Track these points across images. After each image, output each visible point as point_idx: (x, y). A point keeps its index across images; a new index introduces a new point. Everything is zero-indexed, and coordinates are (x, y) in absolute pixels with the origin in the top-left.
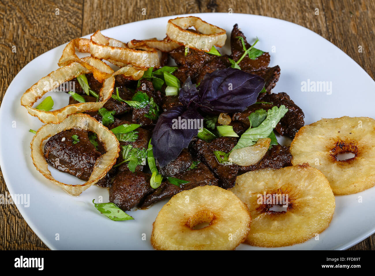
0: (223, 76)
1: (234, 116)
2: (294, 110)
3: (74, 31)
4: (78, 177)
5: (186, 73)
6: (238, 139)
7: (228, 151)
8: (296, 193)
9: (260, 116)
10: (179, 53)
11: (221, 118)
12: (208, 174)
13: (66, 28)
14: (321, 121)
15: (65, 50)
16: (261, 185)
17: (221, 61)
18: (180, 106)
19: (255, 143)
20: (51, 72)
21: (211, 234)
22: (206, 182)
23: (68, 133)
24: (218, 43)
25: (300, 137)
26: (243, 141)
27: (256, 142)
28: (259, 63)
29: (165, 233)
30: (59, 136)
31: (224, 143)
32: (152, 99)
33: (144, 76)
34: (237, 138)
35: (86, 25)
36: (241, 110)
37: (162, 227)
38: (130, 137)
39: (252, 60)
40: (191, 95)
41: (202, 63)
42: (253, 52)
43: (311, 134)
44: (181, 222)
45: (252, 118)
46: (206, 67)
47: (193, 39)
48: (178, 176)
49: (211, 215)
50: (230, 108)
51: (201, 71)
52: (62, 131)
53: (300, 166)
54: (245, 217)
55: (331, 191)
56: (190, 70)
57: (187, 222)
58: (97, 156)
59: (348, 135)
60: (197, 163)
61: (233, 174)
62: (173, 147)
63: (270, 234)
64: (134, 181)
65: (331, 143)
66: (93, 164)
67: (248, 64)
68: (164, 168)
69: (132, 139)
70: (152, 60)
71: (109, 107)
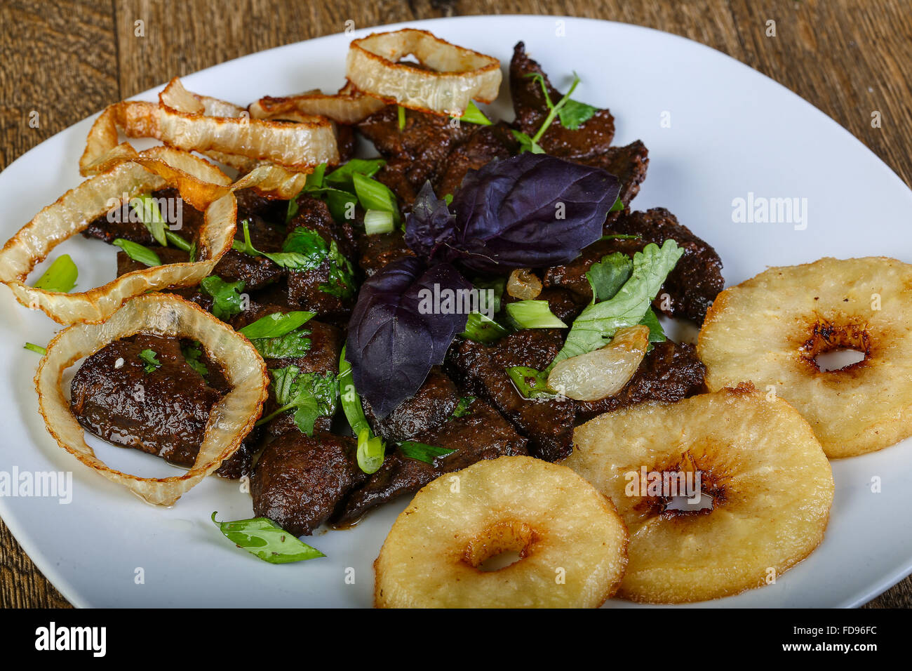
0: (510, 174)
1: (549, 275)
2: (694, 251)
3: (99, 86)
4: (164, 458)
5: (408, 172)
6: (564, 333)
7: (543, 364)
8: (730, 461)
9: (616, 272)
10: (384, 124)
11: (514, 283)
12: (500, 427)
13: (78, 79)
14: (765, 273)
15: (93, 135)
16: (638, 447)
17: (494, 137)
18: (410, 258)
19: (610, 339)
20: (65, 193)
21: (533, 579)
22: (498, 447)
23: (129, 344)
24: (483, 94)
25: (719, 317)
26: (576, 339)
27: (612, 338)
28: (588, 136)
29: (412, 585)
30: (108, 355)
31: (531, 345)
32: (334, 244)
33: (306, 189)
34: (561, 330)
35: (128, 67)
36: (565, 257)
37: (403, 571)
38: (290, 345)
39: (570, 130)
40: (437, 227)
41: (445, 147)
42: (570, 109)
43: (744, 307)
44: (449, 556)
45: (596, 278)
46: (457, 156)
47: (419, 86)
48: (425, 436)
49: (524, 531)
50: (536, 255)
51: (443, 168)
52: (113, 342)
53: (731, 390)
54: (610, 529)
55: (820, 448)
56: (417, 166)
57: (465, 553)
58: (211, 401)
59: (839, 305)
60: (469, 400)
61: (563, 422)
62: (406, 365)
63: (681, 568)
64: (314, 457)
65: (800, 327)
66: (203, 422)
67: (561, 142)
68: (387, 418)
69: (298, 351)
70: (320, 145)
71: (227, 273)
